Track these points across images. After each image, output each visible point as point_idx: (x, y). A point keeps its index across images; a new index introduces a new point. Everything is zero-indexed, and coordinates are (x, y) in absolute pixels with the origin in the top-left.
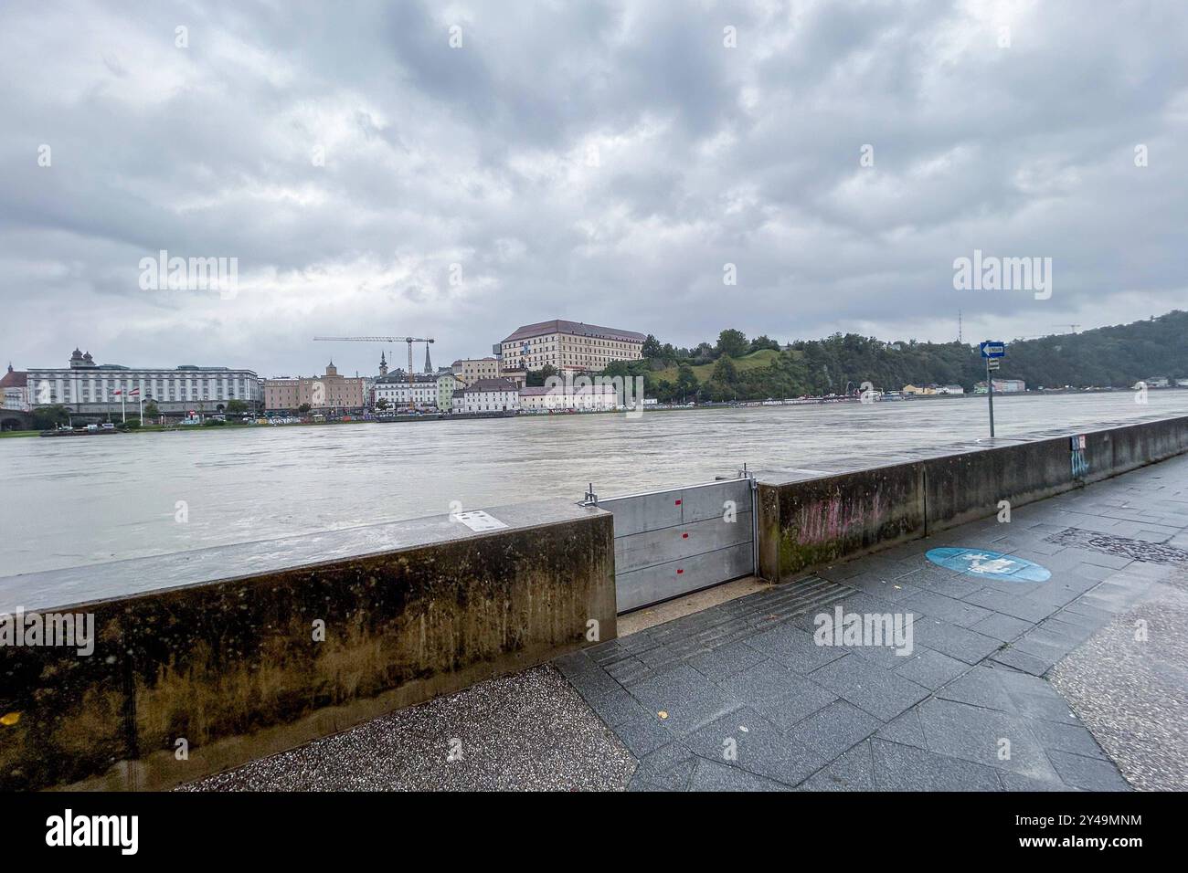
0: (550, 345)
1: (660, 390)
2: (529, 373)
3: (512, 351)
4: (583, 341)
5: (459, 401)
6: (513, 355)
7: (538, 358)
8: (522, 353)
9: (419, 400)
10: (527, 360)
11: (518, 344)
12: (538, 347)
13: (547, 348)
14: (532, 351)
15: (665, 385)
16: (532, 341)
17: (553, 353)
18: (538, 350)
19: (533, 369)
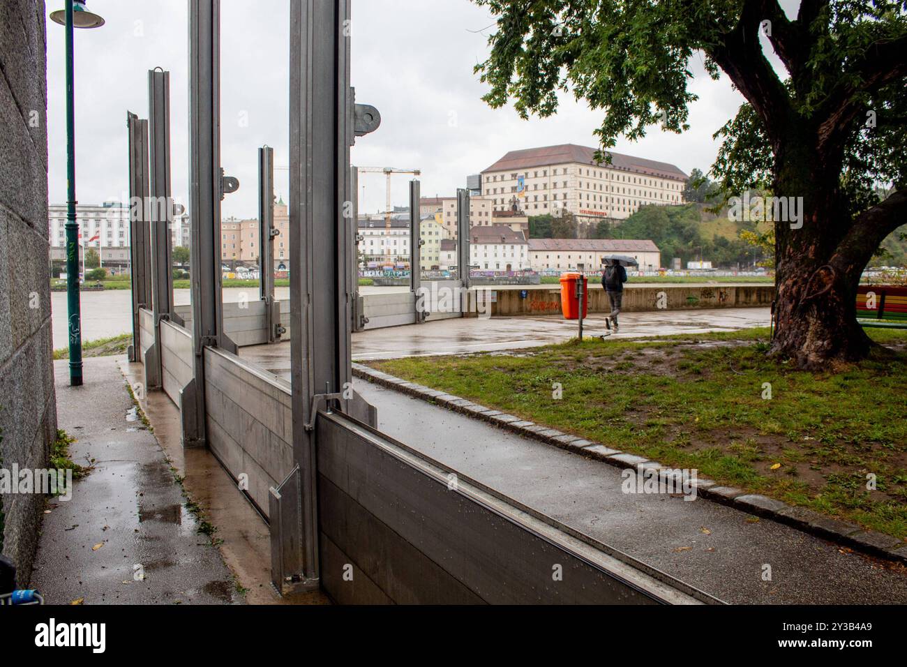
0: (560, 179)
1: (716, 250)
2: (530, 218)
3: (499, 185)
4: (604, 175)
5: (449, 256)
6: (499, 191)
7: (541, 198)
8: (514, 189)
9: (392, 252)
10: (522, 200)
11: (508, 175)
12: (540, 181)
13: (555, 184)
14: (531, 187)
15: (722, 243)
16: (531, 172)
17: (565, 191)
18: (540, 187)
19: (532, 212)
